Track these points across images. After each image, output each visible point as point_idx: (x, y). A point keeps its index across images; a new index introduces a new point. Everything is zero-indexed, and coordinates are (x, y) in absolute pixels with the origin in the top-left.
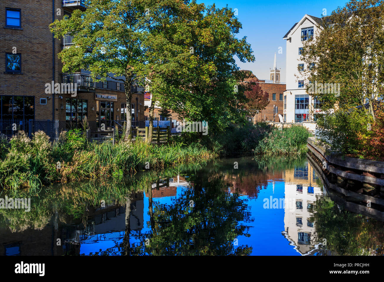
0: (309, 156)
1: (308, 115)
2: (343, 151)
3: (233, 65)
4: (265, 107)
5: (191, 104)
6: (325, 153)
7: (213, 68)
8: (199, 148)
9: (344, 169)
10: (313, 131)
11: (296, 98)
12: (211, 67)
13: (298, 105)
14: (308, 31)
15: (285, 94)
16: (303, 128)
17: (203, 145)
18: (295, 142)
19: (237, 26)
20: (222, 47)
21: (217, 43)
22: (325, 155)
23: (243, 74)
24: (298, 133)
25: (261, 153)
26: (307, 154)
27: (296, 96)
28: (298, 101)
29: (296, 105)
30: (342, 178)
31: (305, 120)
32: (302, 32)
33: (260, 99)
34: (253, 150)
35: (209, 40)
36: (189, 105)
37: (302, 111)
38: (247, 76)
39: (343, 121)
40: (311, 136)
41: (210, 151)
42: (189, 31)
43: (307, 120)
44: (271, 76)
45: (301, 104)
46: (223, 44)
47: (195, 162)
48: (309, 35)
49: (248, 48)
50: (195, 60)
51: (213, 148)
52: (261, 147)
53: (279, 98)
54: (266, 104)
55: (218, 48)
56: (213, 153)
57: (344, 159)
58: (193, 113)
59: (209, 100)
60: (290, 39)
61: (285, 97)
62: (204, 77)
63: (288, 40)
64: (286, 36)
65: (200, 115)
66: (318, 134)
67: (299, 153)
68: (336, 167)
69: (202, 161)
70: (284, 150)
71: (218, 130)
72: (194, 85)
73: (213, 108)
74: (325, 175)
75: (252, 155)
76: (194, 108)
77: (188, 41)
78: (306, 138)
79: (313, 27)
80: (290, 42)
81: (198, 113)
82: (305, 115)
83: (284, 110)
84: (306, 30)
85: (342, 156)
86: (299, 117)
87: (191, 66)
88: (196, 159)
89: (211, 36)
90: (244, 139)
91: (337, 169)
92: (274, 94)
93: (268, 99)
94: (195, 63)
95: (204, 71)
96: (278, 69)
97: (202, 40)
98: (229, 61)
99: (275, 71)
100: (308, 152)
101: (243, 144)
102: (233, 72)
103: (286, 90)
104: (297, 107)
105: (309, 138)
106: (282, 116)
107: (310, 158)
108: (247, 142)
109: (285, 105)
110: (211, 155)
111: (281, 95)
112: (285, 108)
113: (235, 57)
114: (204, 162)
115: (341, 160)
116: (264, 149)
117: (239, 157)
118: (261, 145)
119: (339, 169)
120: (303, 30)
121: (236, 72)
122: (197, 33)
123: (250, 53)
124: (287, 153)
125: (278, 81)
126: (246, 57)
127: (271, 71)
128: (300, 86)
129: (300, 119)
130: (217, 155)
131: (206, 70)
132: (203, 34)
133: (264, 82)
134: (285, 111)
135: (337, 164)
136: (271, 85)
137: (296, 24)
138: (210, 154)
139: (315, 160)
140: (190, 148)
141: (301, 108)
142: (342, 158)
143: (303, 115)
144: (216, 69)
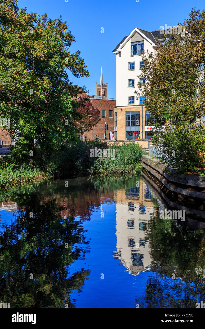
0: (144, 174)
1: (139, 132)
2: (184, 169)
3: (65, 80)
4: (96, 124)
5: (24, 122)
6: (164, 172)
7: (48, 84)
8: (32, 169)
9: (185, 187)
10: (145, 149)
11: (126, 115)
12: (45, 82)
13: (129, 122)
14: (137, 45)
15: (115, 110)
16: (137, 146)
17: (36, 166)
18: (131, 160)
19: (70, 39)
20: (55, 61)
21: (50, 56)
22: (163, 173)
23: (76, 89)
24: (132, 151)
25: (96, 173)
26: (141, 172)
27: (127, 112)
28: (129, 118)
29: (127, 122)
30: (182, 196)
31: (136, 138)
32: (132, 45)
33: (91, 116)
34: (88, 169)
35: (42, 53)
36: (22, 123)
37: (132, 129)
38: (80, 92)
39: (185, 140)
40: (145, 154)
41: (43, 173)
42: (22, 44)
43: (138, 138)
44: (97, 91)
45: (131, 121)
46: (57, 58)
47: (28, 184)
48: (139, 49)
49: (81, 62)
50: (28, 74)
51: (47, 168)
52: (96, 167)
53: (108, 115)
54: (97, 121)
55: (52, 62)
56: (46, 174)
57: (184, 177)
58: (27, 132)
59: (42, 118)
60: (120, 53)
61: (116, 113)
62: (38, 93)
63: (117, 54)
64: (115, 50)
65: (35, 134)
66: (159, 153)
67: (135, 172)
68: (177, 185)
69: (36, 183)
70: (119, 169)
71: (52, 149)
72: (26, 101)
73: (47, 126)
74: (164, 194)
75: (87, 175)
76: (28, 126)
77: (20, 54)
78: (140, 156)
79: (143, 41)
80: (120, 56)
81: (32, 131)
82: (136, 133)
83: (114, 127)
84: (136, 44)
85: (183, 174)
86: (130, 134)
87: (25, 81)
88: (29, 181)
89: (44, 50)
90: (77, 159)
91: (178, 187)
92: (103, 110)
93: (99, 117)
94: (28, 78)
95: (38, 87)
96: (105, 83)
97: (35, 53)
98: (61, 76)
99: (102, 86)
100: (142, 171)
101: (77, 164)
102: (65, 88)
103: (117, 107)
104: (128, 124)
105: (144, 156)
106: (113, 133)
107: (146, 176)
108: (81, 161)
109: (116, 122)
110: (45, 176)
111: (111, 111)
112: (116, 126)
113: (68, 72)
114: (36, 184)
115: (181, 178)
116: (100, 168)
117: (73, 178)
118: (97, 164)
119: (179, 187)
120: (133, 44)
121: (69, 87)
122: (29, 45)
123: (83, 68)
124: (122, 172)
125: (104, 97)
126: (80, 72)
127: (98, 86)
128: (130, 103)
129: (131, 136)
130: (51, 176)
131: (40, 85)
132: (36, 46)
133: (93, 98)
134: (116, 128)
135: (177, 182)
136: (100, 101)
137: (126, 37)
138: (43, 175)
139: (151, 179)
140: (22, 170)
141: (132, 126)
142: (182, 176)
143: (134, 132)
144: (51, 85)
